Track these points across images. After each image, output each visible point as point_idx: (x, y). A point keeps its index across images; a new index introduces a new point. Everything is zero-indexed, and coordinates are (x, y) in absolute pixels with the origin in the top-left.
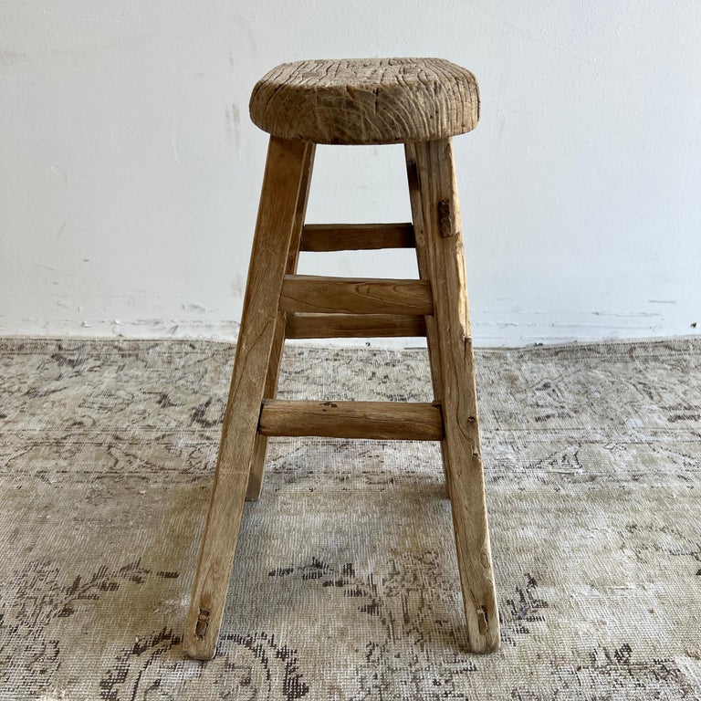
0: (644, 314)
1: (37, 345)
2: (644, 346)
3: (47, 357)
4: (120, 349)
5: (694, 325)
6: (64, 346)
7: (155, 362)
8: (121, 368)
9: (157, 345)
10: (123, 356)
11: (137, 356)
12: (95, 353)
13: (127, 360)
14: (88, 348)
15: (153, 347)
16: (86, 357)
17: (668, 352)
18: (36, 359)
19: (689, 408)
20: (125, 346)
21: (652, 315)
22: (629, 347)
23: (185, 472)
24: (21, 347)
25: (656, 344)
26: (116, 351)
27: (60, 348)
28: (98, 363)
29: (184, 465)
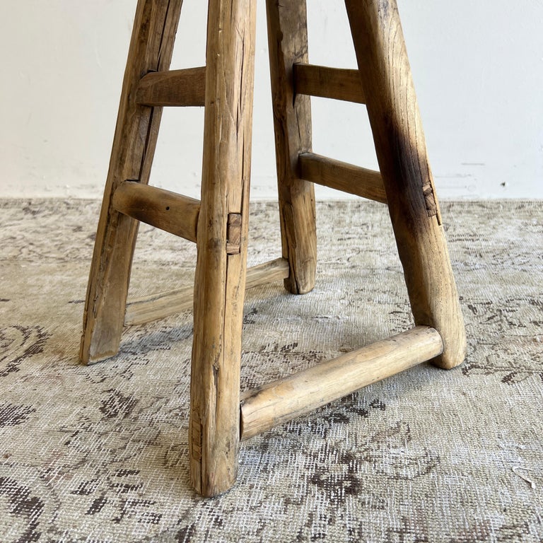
0: (459, 175)
1: (16, 203)
2: (461, 204)
3: (21, 209)
4: (68, 204)
5: (504, 184)
6: (33, 203)
7: (88, 212)
8: (63, 215)
9: (92, 203)
10: (68, 208)
11: (77, 209)
12: (50, 206)
13: (69, 211)
14: (47, 203)
15: (89, 204)
16: (44, 208)
17: (481, 208)
18: (12, 211)
19: (475, 235)
20: (71, 202)
21: (465, 176)
22: (448, 204)
23: (61, 259)
24: (6, 204)
25: (472, 203)
26: (65, 205)
27: (30, 204)
28: (51, 212)
29: (62, 256)
